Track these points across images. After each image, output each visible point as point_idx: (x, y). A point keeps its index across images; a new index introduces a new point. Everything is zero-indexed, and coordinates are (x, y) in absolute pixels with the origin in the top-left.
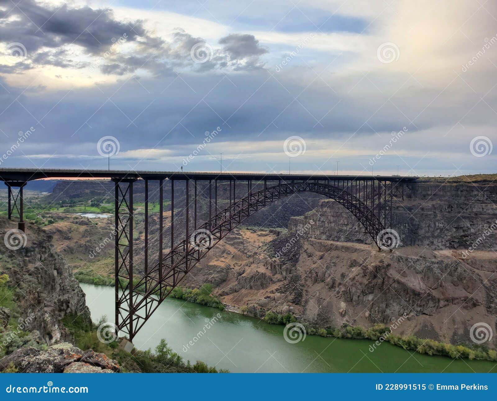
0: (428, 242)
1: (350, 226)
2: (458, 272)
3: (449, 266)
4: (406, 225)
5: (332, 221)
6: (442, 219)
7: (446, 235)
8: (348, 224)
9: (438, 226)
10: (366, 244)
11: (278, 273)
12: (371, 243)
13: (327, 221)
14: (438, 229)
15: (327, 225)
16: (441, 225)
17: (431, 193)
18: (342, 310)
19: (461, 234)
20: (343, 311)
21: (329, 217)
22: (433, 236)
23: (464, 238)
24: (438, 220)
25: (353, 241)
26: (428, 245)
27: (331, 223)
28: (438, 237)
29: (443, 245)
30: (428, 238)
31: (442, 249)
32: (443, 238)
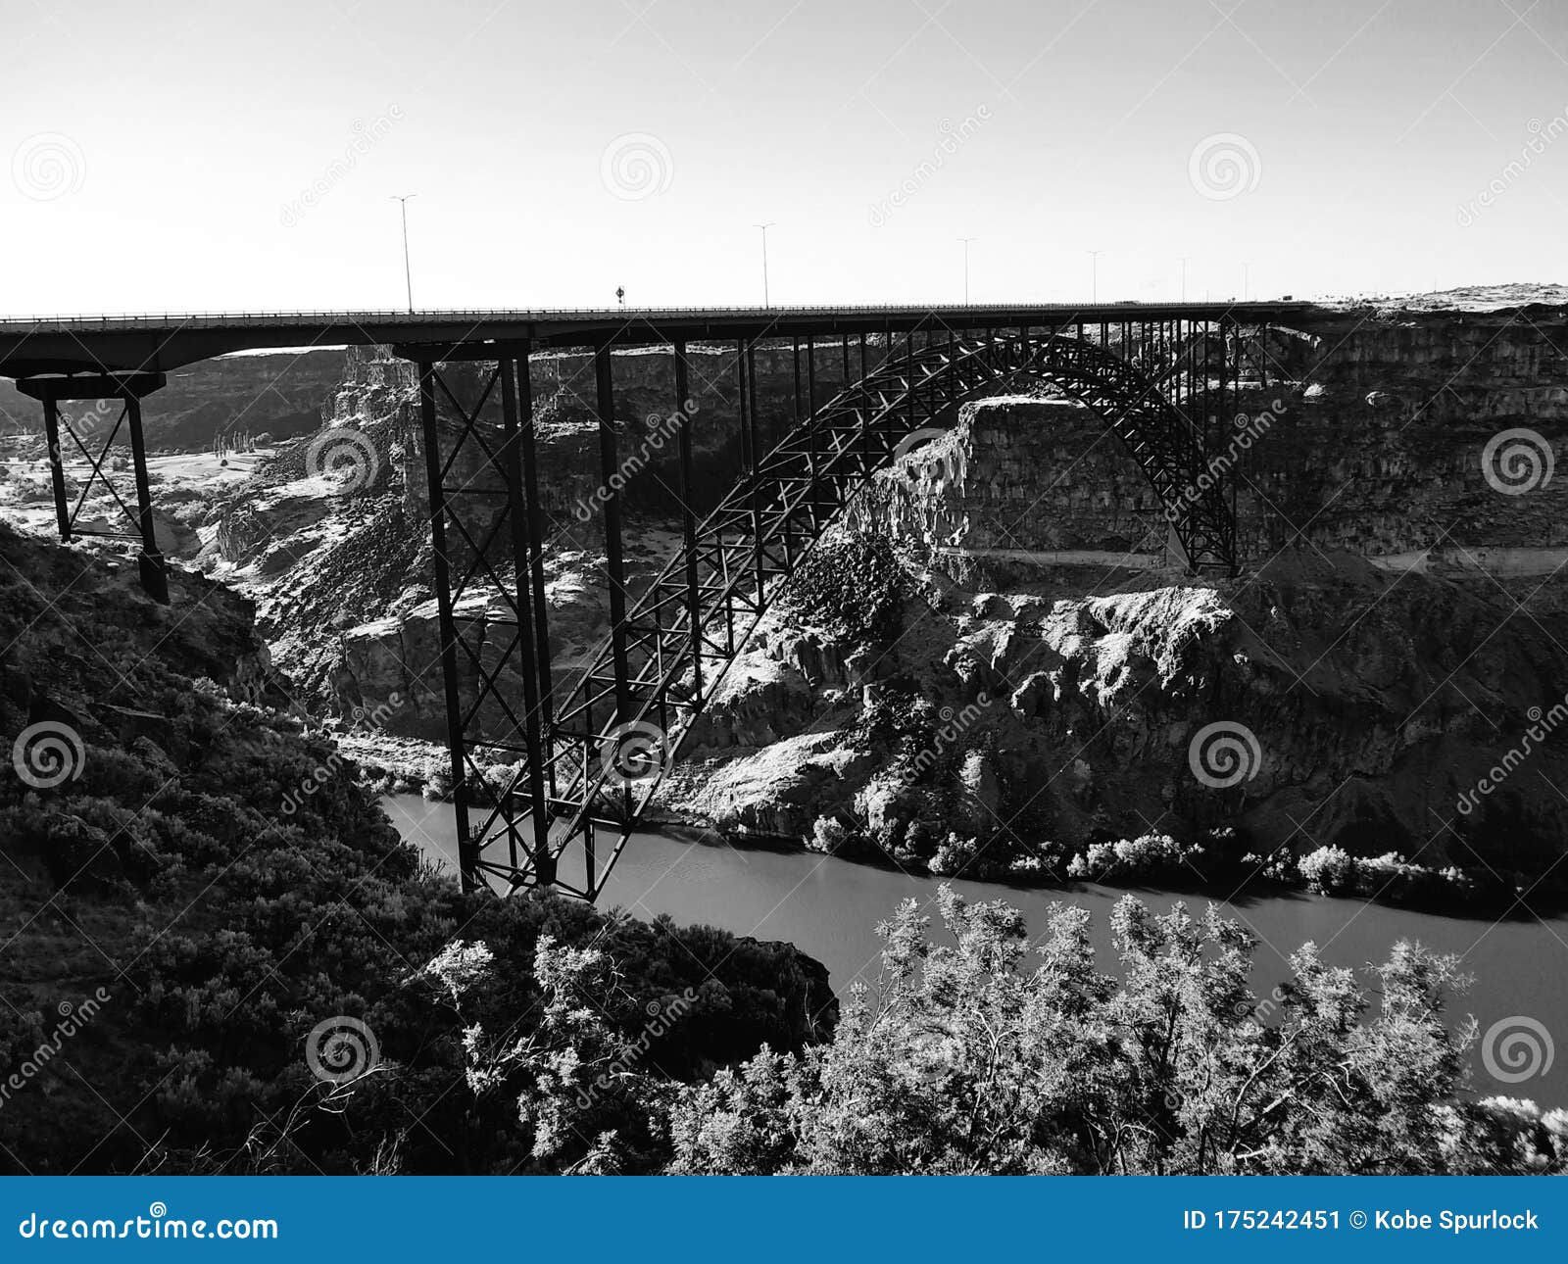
0: (1353, 532)
1: (1082, 493)
2: (1454, 626)
3: (1424, 606)
4: (1278, 478)
5: (1015, 477)
6: (1399, 450)
7: (1413, 504)
8: (1074, 486)
9: (1388, 472)
10: (1140, 551)
11: (831, 677)
12: (1160, 548)
13: (998, 478)
14: (1389, 482)
15: (996, 493)
16: (1395, 470)
17: (1362, 356)
18: (1082, 786)
19: (1460, 497)
20: (1085, 790)
21: (1006, 465)
22: (1371, 508)
23: (1466, 508)
24: (1387, 454)
25: (1091, 547)
26: (1354, 540)
27: (1012, 484)
28: (1388, 509)
29: (1402, 538)
30: (1355, 515)
31: (1397, 552)
32: (1404, 512)
